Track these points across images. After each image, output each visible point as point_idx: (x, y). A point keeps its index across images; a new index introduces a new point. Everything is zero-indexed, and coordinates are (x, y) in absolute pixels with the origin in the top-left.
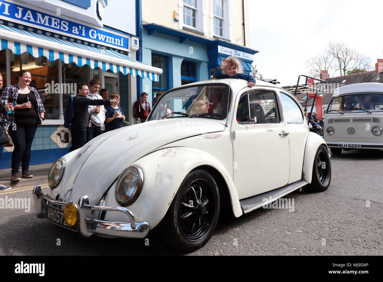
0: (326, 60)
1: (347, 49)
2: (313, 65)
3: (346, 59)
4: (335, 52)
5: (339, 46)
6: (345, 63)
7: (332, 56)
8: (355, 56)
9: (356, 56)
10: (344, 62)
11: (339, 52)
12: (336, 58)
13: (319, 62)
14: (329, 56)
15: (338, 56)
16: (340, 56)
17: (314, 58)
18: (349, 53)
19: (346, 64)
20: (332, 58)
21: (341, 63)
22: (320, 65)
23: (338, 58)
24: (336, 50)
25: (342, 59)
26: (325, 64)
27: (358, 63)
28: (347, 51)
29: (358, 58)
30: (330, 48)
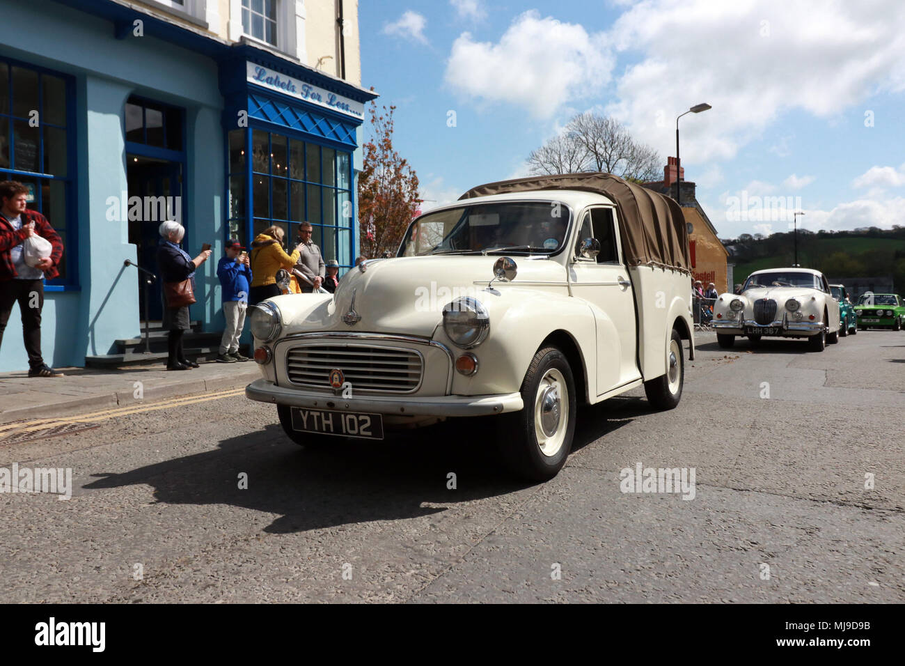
0: (571, 156)
1: (613, 136)
2: (546, 165)
3: (610, 156)
4: (591, 141)
5: (597, 128)
6: (608, 164)
7: (584, 148)
8: (627, 152)
9: (630, 151)
10: (606, 162)
11: (599, 141)
12: (590, 153)
13: (557, 158)
14: (577, 150)
15: (595, 149)
16: (601, 151)
17: (549, 151)
18: (616, 143)
19: (610, 167)
20: (584, 153)
21: (601, 165)
22: (559, 166)
23: (596, 153)
24: (591, 135)
25: (604, 155)
26: (570, 165)
27: (634, 167)
28: (613, 140)
29: (635, 154)
30: (580, 131)
